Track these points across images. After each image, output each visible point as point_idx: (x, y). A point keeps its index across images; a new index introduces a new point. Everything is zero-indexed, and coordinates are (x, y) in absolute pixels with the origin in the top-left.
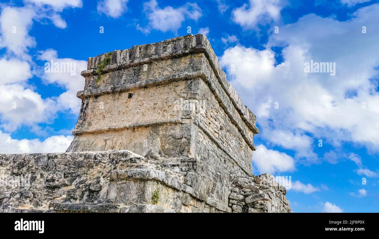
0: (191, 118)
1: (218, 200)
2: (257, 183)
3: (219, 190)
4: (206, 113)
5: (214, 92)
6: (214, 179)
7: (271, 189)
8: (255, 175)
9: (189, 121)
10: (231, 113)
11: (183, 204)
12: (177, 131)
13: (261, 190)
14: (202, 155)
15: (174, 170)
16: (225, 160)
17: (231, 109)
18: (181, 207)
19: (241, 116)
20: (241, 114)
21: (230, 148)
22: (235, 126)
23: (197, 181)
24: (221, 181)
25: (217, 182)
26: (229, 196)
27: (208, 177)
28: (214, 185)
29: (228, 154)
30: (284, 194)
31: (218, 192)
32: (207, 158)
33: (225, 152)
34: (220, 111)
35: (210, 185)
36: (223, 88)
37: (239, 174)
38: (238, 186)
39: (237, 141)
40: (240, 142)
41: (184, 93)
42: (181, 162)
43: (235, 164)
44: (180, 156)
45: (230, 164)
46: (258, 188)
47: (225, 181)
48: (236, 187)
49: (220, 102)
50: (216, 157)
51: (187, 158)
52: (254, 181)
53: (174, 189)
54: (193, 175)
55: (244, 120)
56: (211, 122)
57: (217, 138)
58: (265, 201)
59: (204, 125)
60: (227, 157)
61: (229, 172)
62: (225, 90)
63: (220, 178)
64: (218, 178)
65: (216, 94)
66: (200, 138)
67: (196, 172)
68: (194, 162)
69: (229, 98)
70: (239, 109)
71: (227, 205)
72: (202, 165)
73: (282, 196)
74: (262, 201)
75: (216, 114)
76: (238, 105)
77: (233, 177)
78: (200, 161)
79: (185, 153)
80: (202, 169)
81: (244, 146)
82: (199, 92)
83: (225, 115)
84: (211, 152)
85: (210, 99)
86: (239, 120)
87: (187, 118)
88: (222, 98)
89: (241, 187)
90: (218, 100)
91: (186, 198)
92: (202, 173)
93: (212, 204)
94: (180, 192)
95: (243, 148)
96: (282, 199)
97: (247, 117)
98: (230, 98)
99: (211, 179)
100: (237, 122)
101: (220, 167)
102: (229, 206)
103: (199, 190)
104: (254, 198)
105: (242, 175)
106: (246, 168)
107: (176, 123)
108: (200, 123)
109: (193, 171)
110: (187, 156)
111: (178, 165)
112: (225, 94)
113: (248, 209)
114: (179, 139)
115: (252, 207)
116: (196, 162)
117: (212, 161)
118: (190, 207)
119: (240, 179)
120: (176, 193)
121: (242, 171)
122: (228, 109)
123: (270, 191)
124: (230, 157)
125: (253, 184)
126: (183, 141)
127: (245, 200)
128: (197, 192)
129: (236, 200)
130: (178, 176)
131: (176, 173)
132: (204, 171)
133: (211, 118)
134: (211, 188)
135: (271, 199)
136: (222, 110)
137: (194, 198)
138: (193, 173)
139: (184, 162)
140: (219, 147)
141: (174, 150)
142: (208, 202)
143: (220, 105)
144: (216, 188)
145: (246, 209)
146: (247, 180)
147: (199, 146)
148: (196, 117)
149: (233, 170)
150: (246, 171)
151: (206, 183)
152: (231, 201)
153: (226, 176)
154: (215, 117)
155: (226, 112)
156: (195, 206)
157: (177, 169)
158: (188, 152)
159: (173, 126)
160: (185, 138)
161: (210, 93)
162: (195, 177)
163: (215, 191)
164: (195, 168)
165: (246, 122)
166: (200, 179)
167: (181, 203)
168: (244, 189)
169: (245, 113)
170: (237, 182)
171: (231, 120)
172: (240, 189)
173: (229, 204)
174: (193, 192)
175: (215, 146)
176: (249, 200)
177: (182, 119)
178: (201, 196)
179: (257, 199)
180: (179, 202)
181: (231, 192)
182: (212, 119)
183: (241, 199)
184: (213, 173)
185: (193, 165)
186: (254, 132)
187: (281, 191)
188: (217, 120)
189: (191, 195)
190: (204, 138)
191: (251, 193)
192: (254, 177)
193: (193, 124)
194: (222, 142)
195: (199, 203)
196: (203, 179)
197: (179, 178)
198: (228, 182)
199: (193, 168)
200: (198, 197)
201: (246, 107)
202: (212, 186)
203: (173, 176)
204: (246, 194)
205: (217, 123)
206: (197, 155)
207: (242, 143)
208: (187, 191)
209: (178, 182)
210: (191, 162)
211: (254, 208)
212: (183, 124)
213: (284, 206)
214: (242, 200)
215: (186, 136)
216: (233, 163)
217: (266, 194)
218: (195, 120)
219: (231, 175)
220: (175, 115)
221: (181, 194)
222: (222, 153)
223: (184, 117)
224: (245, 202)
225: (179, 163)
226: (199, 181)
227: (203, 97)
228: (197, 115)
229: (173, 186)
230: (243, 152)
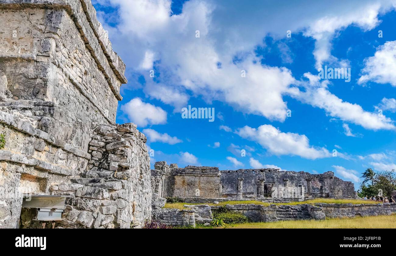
0: (49, 56)
1: (77, 146)
2: (120, 132)
3: (79, 137)
4: (69, 53)
5: (80, 30)
6: (74, 125)
7: (133, 137)
8: (119, 124)
9: (46, 59)
10: (99, 58)
11: (36, 150)
12: (31, 70)
13: (124, 138)
14: (61, 99)
15: (25, 114)
16: (87, 108)
17: (99, 53)
18: (33, 152)
19: (109, 63)
20: (110, 61)
21: (94, 95)
22: (102, 73)
23: (54, 127)
24: (81, 129)
25: (77, 129)
26: (90, 142)
27: (67, 123)
28: (74, 132)
29: (91, 102)
30: (144, 142)
31: (77, 139)
32: (67, 103)
33: (88, 99)
34: (86, 53)
35: (69, 132)
36: (91, 27)
37: (102, 122)
38: (99, 134)
39: (103, 89)
40: (106, 90)
41: (41, 25)
42: (35, 105)
43: (98, 112)
44: (33, 99)
45: (93, 112)
46: (120, 136)
47: (86, 129)
48: (97, 134)
49: (87, 43)
50: (78, 103)
51: (42, 101)
52: (117, 130)
53: (25, 134)
54: (48, 120)
55: (112, 68)
56: (74, 65)
57: (80, 84)
58: (126, 148)
59: (65, 66)
60: (90, 104)
61: (91, 120)
62: (93, 30)
63: (81, 125)
64: (78, 124)
65: (83, 33)
66: (60, 81)
67: (53, 117)
68: (51, 106)
69: (97, 40)
70: (108, 55)
71: (87, 151)
72: (61, 110)
73: (143, 143)
74: (123, 148)
75: (80, 56)
76: (107, 50)
77: (95, 125)
78: (58, 106)
79: (40, 96)
80: (61, 114)
81: (110, 94)
82: (61, 26)
83: (92, 59)
84: (72, 98)
85: (74, 37)
86: (106, 67)
87: (44, 56)
88: (89, 38)
89: (102, 135)
90: (84, 40)
91: (40, 143)
92: (60, 119)
93: (70, 150)
94: (33, 137)
95: (109, 97)
96: (142, 147)
97: (116, 64)
98: (99, 41)
99: (71, 125)
100: (105, 68)
101: (82, 114)
102: (88, 152)
103: (56, 136)
104: (115, 145)
105: (105, 123)
106: (110, 117)
107: (29, 60)
108: (60, 63)
109: (49, 116)
110: (43, 100)
111: (30, 109)
112: (93, 34)
113: (108, 155)
114: (32, 79)
115: (112, 154)
116: (53, 106)
117: (73, 106)
118: (44, 153)
119: (102, 127)
120: (28, 138)
121: (105, 120)
122: (96, 53)
123: (132, 139)
124: (94, 105)
125: (115, 132)
126: (38, 82)
127: (106, 147)
128: (54, 138)
129: (96, 147)
130: (30, 121)
131: (28, 117)
132: (62, 117)
133: (75, 60)
134: (69, 135)
135: (132, 146)
136: (89, 53)
137: (49, 144)
138: (50, 118)
139: (38, 105)
140: (81, 92)
141: (25, 91)
142: (65, 148)
143: (86, 47)
144: (76, 135)
145: (105, 155)
146: (110, 129)
147: (58, 89)
148: (55, 57)
149: (96, 118)
150: (110, 120)
151: (65, 130)
152: (91, 148)
153: (88, 123)
154: (79, 60)
155: (93, 56)
156: (50, 151)
157: (29, 113)
158: (44, 95)
159: (25, 63)
160: (41, 79)
161: (75, 30)
162: (52, 122)
163: (74, 137)
164: (52, 113)
165: (114, 70)
166: (57, 124)
167: (33, 148)
168: (106, 136)
169: (114, 61)
170: (100, 130)
171: (97, 65)
172: (101, 137)
173: (88, 151)
174: (49, 137)
175: (77, 91)
176: (110, 147)
177: (38, 56)
178: (58, 141)
179: (118, 146)
180: (31, 147)
181: (92, 139)
182: (76, 62)
183: (101, 146)
184: (73, 120)
185: (50, 109)
186: (122, 81)
187: (142, 140)
188: (81, 63)
189: (46, 141)
190: (65, 81)
191: (113, 140)
192: (117, 126)
193: (51, 64)
194: (86, 88)
195: (55, 149)
196: (61, 125)
197: (31, 122)
198: (90, 129)
199: (50, 113)
200: (54, 143)
201: (116, 54)
202: (71, 132)
203: (24, 120)
204: (107, 141)
205: (81, 66)
206: (55, 99)
207: (108, 91)
208: (41, 136)
209: (31, 127)
210: (47, 106)
211: (114, 154)
212: (38, 62)
213: (142, 153)
214: (103, 147)
215: (42, 76)
216: (96, 112)
217: (127, 142)
218: (54, 59)
219: (93, 123)
220: (29, 50)
221: (33, 139)
222: (84, 100)
223: (40, 54)
224: (105, 148)
225: (32, 107)
226: (56, 127)
227: (66, 33)
228: (57, 53)
229: (24, 130)
230: (107, 101)
